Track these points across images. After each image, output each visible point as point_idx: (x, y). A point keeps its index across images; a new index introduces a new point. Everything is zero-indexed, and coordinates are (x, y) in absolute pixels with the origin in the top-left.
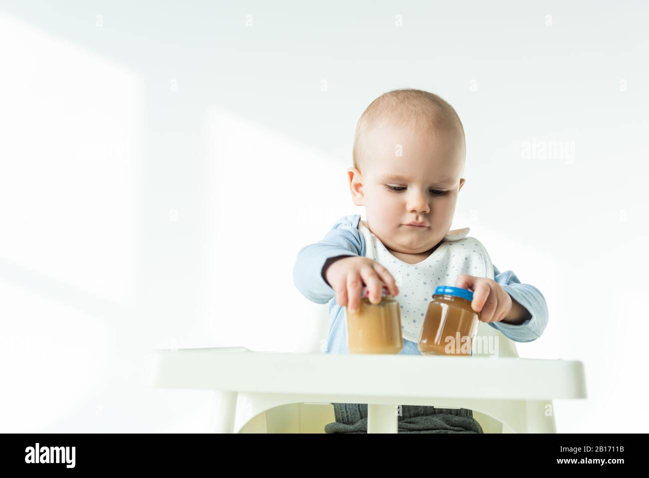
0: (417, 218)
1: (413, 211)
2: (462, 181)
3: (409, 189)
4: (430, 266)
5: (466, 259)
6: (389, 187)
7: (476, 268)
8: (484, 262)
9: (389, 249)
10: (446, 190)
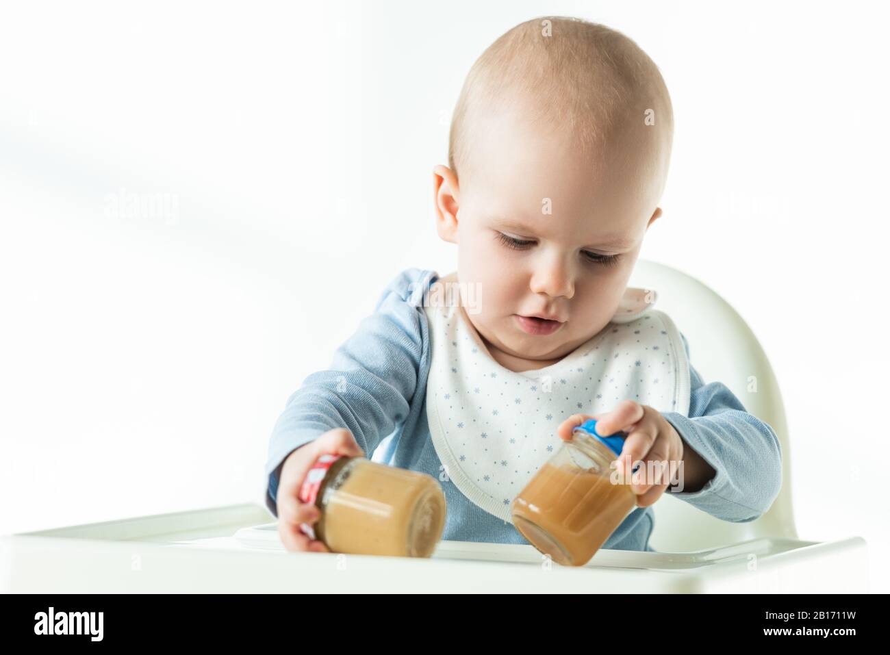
0: (547, 307)
1: (543, 293)
2: (657, 213)
3: (541, 245)
4: (563, 382)
5: (638, 364)
6: (504, 237)
7: (656, 381)
8: (672, 369)
9: (490, 346)
10: (613, 254)
